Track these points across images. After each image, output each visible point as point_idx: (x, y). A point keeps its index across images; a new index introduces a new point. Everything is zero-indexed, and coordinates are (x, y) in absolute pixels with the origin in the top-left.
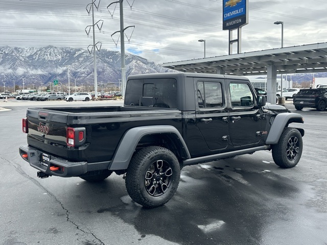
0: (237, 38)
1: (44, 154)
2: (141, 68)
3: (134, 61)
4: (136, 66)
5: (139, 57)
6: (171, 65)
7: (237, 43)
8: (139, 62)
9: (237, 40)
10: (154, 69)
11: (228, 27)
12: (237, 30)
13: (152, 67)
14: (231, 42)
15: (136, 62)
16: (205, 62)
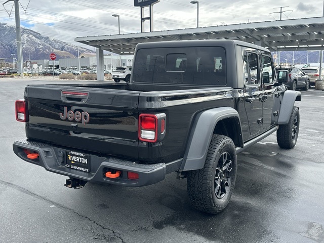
0: (149, 16)
1: (72, 153)
2: (34, 43)
3: (25, 35)
4: (27, 41)
5: (31, 30)
6: (85, 40)
7: (149, 21)
8: (30, 36)
9: (150, 18)
10: (49, 44)
11: (140, 3)
12: (149, 7)
13: (47, 42)
14: (143, 20)
15: (27, 36)
16: (124, 39)
